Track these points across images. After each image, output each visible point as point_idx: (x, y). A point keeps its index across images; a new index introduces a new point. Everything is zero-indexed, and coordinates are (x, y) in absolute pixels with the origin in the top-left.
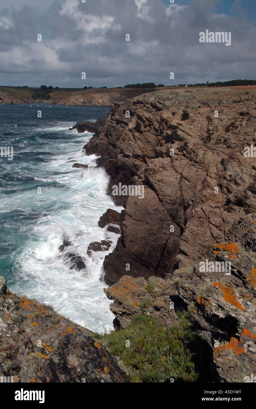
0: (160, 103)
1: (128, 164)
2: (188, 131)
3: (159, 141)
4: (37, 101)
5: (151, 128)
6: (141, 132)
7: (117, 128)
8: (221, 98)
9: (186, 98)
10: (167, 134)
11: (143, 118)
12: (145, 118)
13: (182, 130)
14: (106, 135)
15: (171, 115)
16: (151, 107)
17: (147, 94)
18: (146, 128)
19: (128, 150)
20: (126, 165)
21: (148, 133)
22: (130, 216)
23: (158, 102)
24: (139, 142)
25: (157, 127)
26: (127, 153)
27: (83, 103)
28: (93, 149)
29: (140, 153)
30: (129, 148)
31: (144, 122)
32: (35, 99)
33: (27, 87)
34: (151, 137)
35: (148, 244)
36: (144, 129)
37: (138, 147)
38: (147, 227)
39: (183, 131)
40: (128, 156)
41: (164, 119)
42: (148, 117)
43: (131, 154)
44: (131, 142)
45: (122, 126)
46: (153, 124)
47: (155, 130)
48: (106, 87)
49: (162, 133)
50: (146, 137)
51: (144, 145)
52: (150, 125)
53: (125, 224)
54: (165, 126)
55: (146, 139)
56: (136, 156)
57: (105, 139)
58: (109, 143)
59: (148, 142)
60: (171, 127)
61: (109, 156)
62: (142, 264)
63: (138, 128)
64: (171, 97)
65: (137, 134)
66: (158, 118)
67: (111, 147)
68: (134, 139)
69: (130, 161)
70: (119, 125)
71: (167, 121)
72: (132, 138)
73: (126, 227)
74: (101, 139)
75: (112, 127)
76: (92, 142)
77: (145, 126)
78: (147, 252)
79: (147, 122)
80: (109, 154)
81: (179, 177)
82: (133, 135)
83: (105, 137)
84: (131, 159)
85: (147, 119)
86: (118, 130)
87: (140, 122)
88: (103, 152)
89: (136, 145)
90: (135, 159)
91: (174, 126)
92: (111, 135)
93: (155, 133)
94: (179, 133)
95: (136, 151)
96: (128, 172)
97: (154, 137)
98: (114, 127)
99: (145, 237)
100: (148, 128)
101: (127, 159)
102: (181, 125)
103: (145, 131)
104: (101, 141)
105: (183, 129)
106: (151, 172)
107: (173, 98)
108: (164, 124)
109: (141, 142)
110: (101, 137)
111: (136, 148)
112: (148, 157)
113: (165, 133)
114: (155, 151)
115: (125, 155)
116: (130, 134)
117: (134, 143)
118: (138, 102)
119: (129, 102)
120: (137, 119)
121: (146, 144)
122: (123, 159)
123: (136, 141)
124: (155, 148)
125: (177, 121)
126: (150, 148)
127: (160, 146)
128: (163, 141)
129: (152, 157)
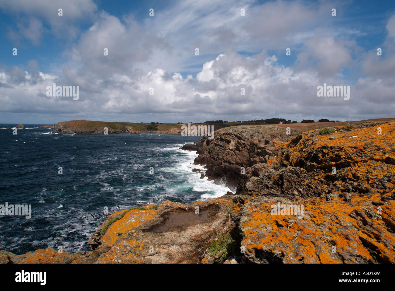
0: (240, 134)
1: (233, 168)
3: (252, 155)
4: (150, 131)
6: (239, 151)
7: (216, 148)
9: (254, 131)
10: (258, 151)
12: (242, 143)
13: (268, 150)
14: (209, 153)
15: (258, 142)
16: (234, 137)
17: (225, 128)
20: (232, 169)
21: (243, 151)
23: (238, 133)
24: (239, 156)
25: (249, 148)
26: (232, 162)
27: (179, 132)
28: (201, 161)
29: (239, 161)
30: (233, 159)
31: (241, 145)
32: (149, 130)
33: (143, 123)
34: (246, 153)
36: (242, 149)
37: (238, 158)
40: (233, 164)
41: (254, 144)
42: (243, 143)
43: (234, 163)
45: (218, 147)
46: (246, 146)
47: (247, 149)
50: (243, 153)
51: (242, 157)
52: (245, 147)
54: (255, 147)
56: (237, 164)
57: (208, 155)
58: (211, 157)
59: (244, 156)
60: (261, 148)
61: (212, 164)
63: (237, 149)
64: (244, 130)
65: (237, 152)
66: (249, 143)
67: (212, 160)
69: (234, 166)
70: (217, 147)
71: (257, 145)
72: (234, 154)
74: (206, 155)
75: (213, 148)
76: (200, 156)
77: (242, 148)
79: (243, 145)
80: (212, 163)
82: (235, 152)
83: (208, 154)
84: (235, 165)
85: (243, 144)
86: (216, 149)
87: (239, 145)
88: (208, 162)
89: (237, 157)
90: (237, 165)
91: (263, 147)
92: (212, 152)
93: (248, 151)
94: (268, 151)
95: (237, 161)
96: (233, 172)
97: (247, 153)
98: (214, 148)
100: (244, 149)
101: (233, 165)
102: (267, 147)
103: (242, 150)
104: (206, 156)
105: (269, 149)
106: (259, 170)
107: (245, 131)
109: (240, 156)
110: (206, 153)
111: (237, 159)
112: (244, 164)
113: (256, 151)
114: (248, 161)
115: (230, 163)
116: (232, 151)
117: (236, 157)
118: (227, 134)
119: (218, 133)
120: (237, 144)
121: (243, 157)
122: (229, 165)
123: (237, 155)
124: (248, 159)
125: (262, 145)
126: (245, 159)
127: (253, 158)
128: (255, 155)
129: (246, 164)
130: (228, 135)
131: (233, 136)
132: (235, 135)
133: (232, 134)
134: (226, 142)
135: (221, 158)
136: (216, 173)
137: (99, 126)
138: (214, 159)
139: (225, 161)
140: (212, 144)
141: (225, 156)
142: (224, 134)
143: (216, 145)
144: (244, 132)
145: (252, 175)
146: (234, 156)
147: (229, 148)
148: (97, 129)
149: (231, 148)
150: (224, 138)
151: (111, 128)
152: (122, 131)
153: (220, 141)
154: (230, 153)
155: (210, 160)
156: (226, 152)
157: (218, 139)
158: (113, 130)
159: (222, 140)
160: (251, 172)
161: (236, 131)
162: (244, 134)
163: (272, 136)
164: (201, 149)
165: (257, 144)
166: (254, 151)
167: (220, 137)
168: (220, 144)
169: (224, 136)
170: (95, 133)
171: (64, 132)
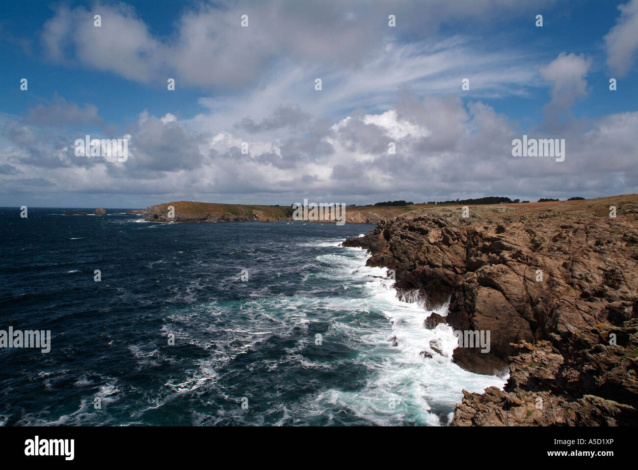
0: (442, 220)
1: (439, 273)
2: (513, 242)
3: (473, 252)
4: (289, 219)
5: (459, 241)
6: (449, 245)
7: (403, 243)
8: (522, 215)
10: (484, 245)
11: (452, 232)
12: (454, 232)
13: (506, 241)
14: (391, 250)
15: (483, 230)
16: (434, 223)
17: (413, 211)
18: (454, 241)
19: (437, 261)
20: (437, 274)
21: (456, 246)
22: (480, 313)
23: (439, 218)
24: (448, 254)
25: (465, 240)
26: (437, 263)
28: (380, 263)
29: (450, 263)
30: (438, 259)
31: (452, 235)
32: (287, 217)
33: (278, 205)
34: (460, 248)
35: (501, 337)
36: (452, 241)
38: (498, 322)
39: (508, 242)
40: (438, 266)
41: (477, 233)
42: (456, 231)
43: (441, 265)
44: (439, 254)
45: (407, 241)
46: (461, 237)
47: (463, 242)
48: (354, 205)
49: (476, 244)
50: (455, 249)
51: (453, 256)
52: (458, 239)
53: (475, 320)
54: (479, 238)
55: (455, 250)
56: (446, 266)
57: (390, 253)
58: (394, 256)
59: (457, 254)
60: (488, 240)
62: (496, 355)
63: (446, 241)
65: (444, 246)
66: (465, 232)
67: (397, 261)
68: (442, 250)
69: (441, 271)
70: (405, 240)
71: (481, 234)
72: (439, 250)
73: (477, 322)
74: (386, 253)
75: (397, 241)
76: (375, 256)
77: (454, 240)
78: (501, 343)
79: (455, 235)
80: (397, 267)
81: (522, 278)
82: (440, 248)
83: (389, 252)
84: (441, 268)
85: (456, 233)
87: (449, 236)
88: (391, 265)
89: (445, 256)
90: (445, 269)
91: (495, 238)
92: (396, 249)
93: (463, 245)
94: (504, 243)
95: (446, 261)
96: (438, 280)
97: (463, 249)
98: (399, 242)
99: (498, 331)
100: (456, 241)
101: (438, 269)
102: (502, 237)
103: (453, 244)
104: (385, 255)
105: (508, 240)
106: (495, 275)
107: (451, 215)
108: (477, 237)
109: (450, 253)
110: (385, 251)
111: (446, 259)
112: (458, 267)
113: (480, 244)
114: (465, 262)
115: (432, 266)
116: (435, 246)
117: (442, 255)
118: (420, 219)
119: (403, 219)
120: (445, 233)
121: (455, 255)
122: (431, 270)
123: (444, 252)
124: (464, 259)
125: (492, 234)
126: (460, 259)
127: (474, 256)
128: (479, 252)
129: (462, 267)
130: (423, 221)
131: (431, 222)
132: (434, 221)
133: (429, 220)
134: (419, 233)
135: (414, 258)
136: (407, 282)
137: (213, 209)
138: (399, 259)
139: (422, 263)
140: (395, 235)
141: (422, 254)
142: (415, 220)
143: (403, 237)
144: (449, 215)
145: (480, 285)
146: (440, 254)
147: (429, 242)
148: (210, 215)
149: (432, 241)
150: (415, 227)
151: (230, 214)
152: (247, 218)
153: (409, 230)
154: (432, 250)
155: (393, 262)
156: (424, 248)
157: (405, 227)
158: (234, 216)
159: (412, 229)
160: (476, 280)
161: (433, 216)
162: (449, 219)
163: (506, 219)
164: (376, 245)
165: (483, 233)
166: (477, 245)
167: (408, 225)
168: (409, 236)
169: (415, 223)
170: (207, 221)
171: (162, 218)
